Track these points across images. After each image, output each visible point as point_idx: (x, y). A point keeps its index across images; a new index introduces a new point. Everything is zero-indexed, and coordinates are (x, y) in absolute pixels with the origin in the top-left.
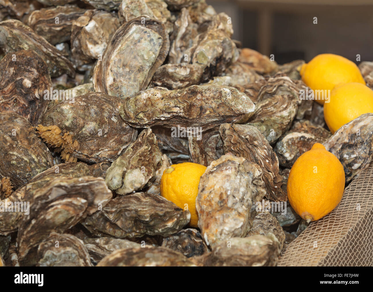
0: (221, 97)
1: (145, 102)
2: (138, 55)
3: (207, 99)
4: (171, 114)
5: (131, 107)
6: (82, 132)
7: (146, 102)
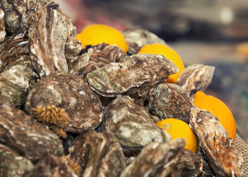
0: (160, 63)
1: (116, 74)
2: (59, 36)
3: (152, 66)
4: (144, 81)
5: (108, 79)
6: (70, 107)
7: (118, 74)
